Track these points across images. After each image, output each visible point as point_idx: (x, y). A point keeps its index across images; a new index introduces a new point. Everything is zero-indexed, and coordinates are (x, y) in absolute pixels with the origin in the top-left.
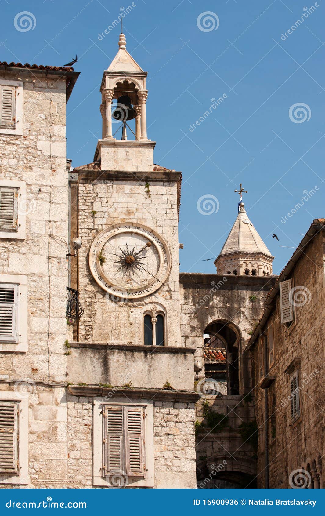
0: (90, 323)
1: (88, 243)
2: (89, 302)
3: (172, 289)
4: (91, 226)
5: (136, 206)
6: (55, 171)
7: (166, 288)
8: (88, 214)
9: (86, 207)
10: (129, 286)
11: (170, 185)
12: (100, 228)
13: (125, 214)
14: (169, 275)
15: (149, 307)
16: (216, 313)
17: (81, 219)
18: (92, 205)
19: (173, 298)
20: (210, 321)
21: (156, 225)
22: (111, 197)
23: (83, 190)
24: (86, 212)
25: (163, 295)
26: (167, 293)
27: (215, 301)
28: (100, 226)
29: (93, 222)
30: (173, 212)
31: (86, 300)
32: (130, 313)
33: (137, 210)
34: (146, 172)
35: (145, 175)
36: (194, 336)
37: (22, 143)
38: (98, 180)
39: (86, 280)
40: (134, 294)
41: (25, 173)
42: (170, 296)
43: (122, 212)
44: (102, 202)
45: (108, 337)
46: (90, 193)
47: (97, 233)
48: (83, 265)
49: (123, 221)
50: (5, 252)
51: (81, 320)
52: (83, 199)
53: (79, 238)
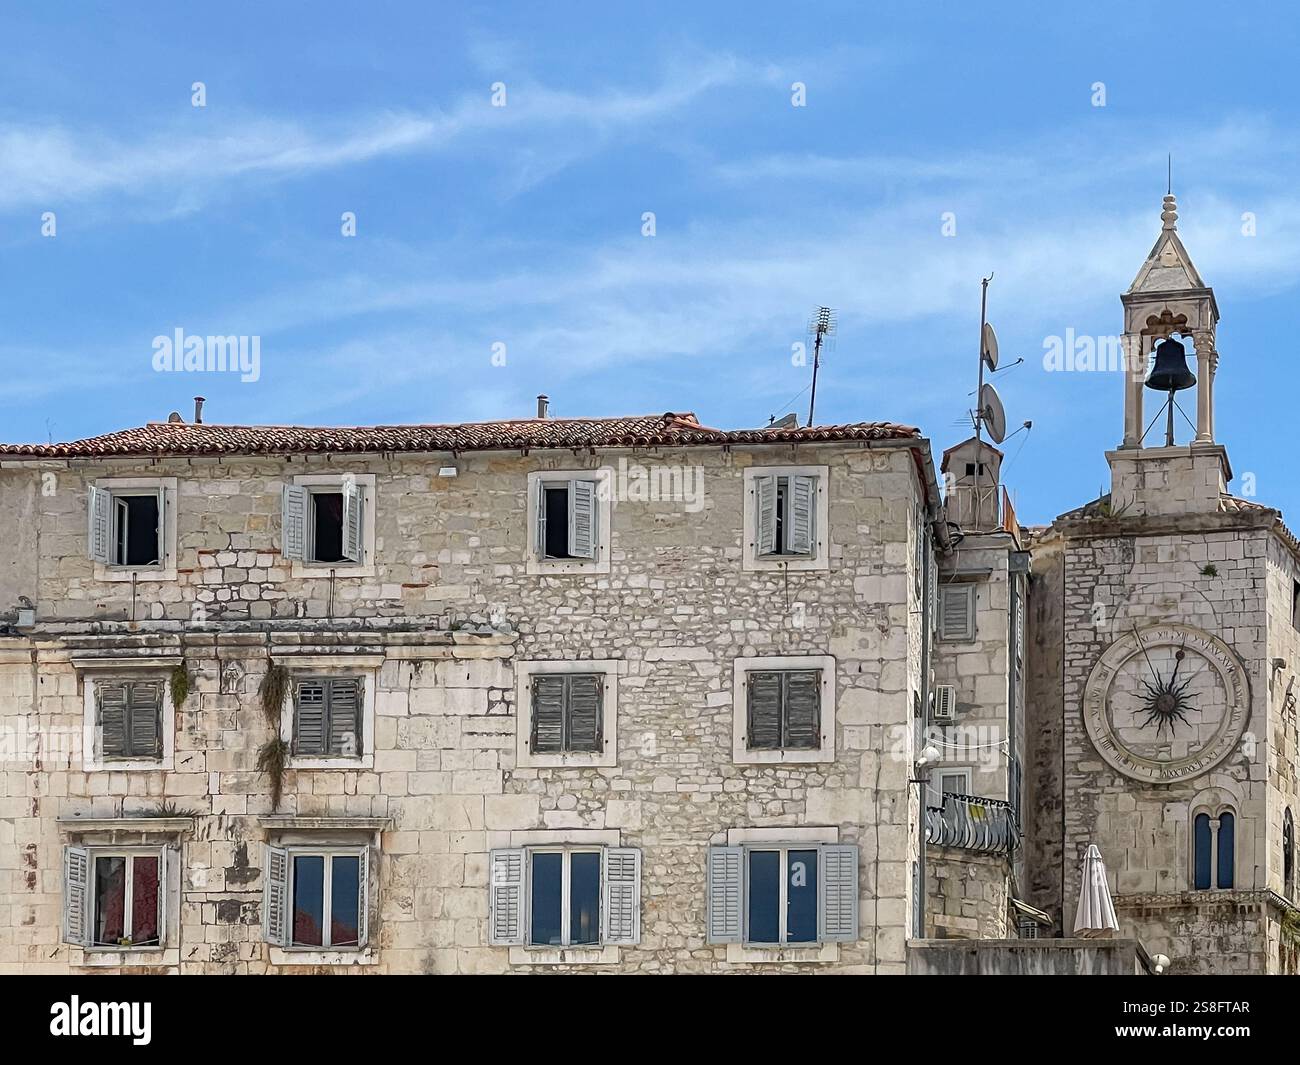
0: (1086, 837)
1: (1083, 674)
2: (1083, 795)
3: (1252, 759)
4: (1090, 637)
5: (1180, 588)
7: (1238, 758)
8: (1082, 612)
9: (1081, 599)
10: (1163, 756)
11: (1253, 537)
12: (1108, 640)
13: (1158, 606)
14: (1245, 731)
15: (1204, 799)
18: (1091, 594)
19: (1252, 778)
21: (1220, 626)
22: (1129, 573)
23: (1074, 563)
24: (1080, 609)
25: (1233, 773)
26: (1240, 767)
28: (1107, 636)
29: (1094, 629)
30: (1258, 596)
31: (1079, 790)
32: (1165, 811)
33: (1182, 596)
34: (1200, 515)
35: (1198, 521)
37: (828, 585)
38: (1103, 538)
39: (1079, 750)
40: (1173, 773)
41: (833, 640)
42: (1246, 774)
43: (1152, 603)
44: (1111, 585)
45: (1121, 863)
46: (1088, 568)
47: (1102, 652)
48: (1072, 719)
49: (1155, 622)
50: (800, 787)
51: (1069, 830)
52: (1073, 582)
53: (1067, 664)
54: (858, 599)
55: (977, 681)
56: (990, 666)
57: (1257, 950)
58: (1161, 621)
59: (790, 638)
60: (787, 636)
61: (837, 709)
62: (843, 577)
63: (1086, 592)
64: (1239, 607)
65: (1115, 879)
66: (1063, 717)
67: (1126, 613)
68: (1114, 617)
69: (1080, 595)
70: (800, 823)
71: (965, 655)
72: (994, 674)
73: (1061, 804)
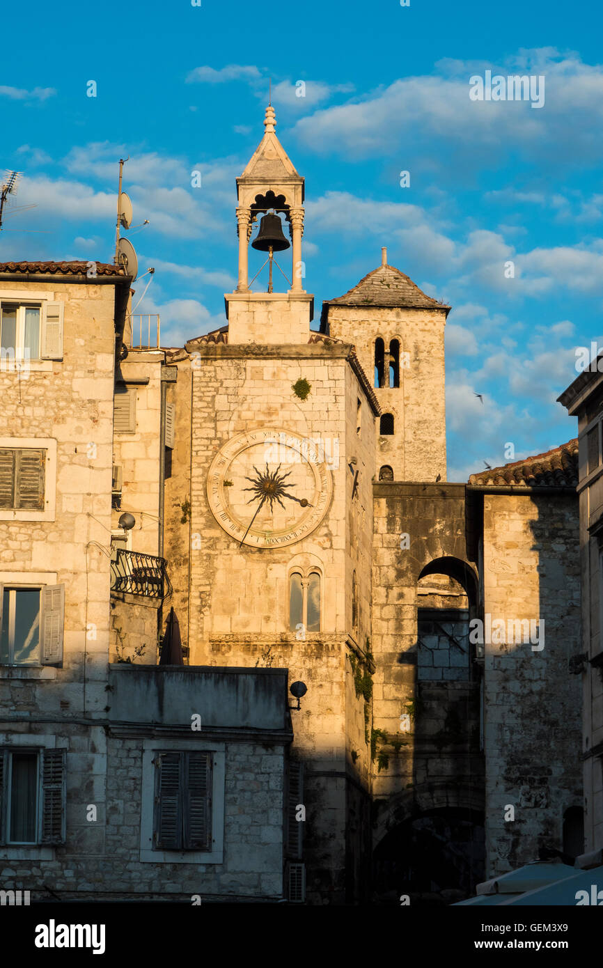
0: (208, 588)
1: (207, 462)
2: (206, 555)
3: (334, 533)
4: (212, 434)
5: (281, 400)
6: (97, 421)
7: (324, 531)
8: (206, 415)
9: (205, 404)
10: (266, 527)
11: (335, 365)
12: (225, 437)
13: (264, 413)
14: (329, 510)
15: (298, 561)
16: (439, 546)
17: (196, 423)
18: (213, 401)
19: (334, 547)
20: (429, 560)
21: (311, 430)
22: (242, 387)
23: (200, 377)
24: (204, 412)
25: (319, 542)
26: (325, 538)
27: (438, 527)
28: (225, 434)
29: (215, 429)
30: (339, 409)
31: (202, 552)
32: (268, 570)
33: (282, 406)
34: (295, 346)
35: (294, 350)
36: (402, 586)
37: (52, 383)
38: (222, 359)
39: (203, 520)
40: (275, 541)
41: (55, 426)
42: (330, 543)
43: (259, 411)
44: (228, 395)
45: (234, 609)
46: (210, 381)
47: (221, 445)
48: (198, 496)
49: (261, 424)
50: (28, 540)
51: (194, 582)
52: (198, 391)
53: (194, 454)
54: (75, 396)
55: (136, 464)
56: (146, 452)
57: (338, 680)
58: (266, 425)
59: (22, 423)
60: (19, 421)
61: (57, 480)
62: (63, 378)
63: (209, 399)
64: (325, 416)
65: (229, 622)
66: (190, 495)
67: (239, 417)
68: (230, 420)
69: (204, 401)
70: (27, 568)
71: (127, 443)
72: (150, 459)
73: (187, 561)
